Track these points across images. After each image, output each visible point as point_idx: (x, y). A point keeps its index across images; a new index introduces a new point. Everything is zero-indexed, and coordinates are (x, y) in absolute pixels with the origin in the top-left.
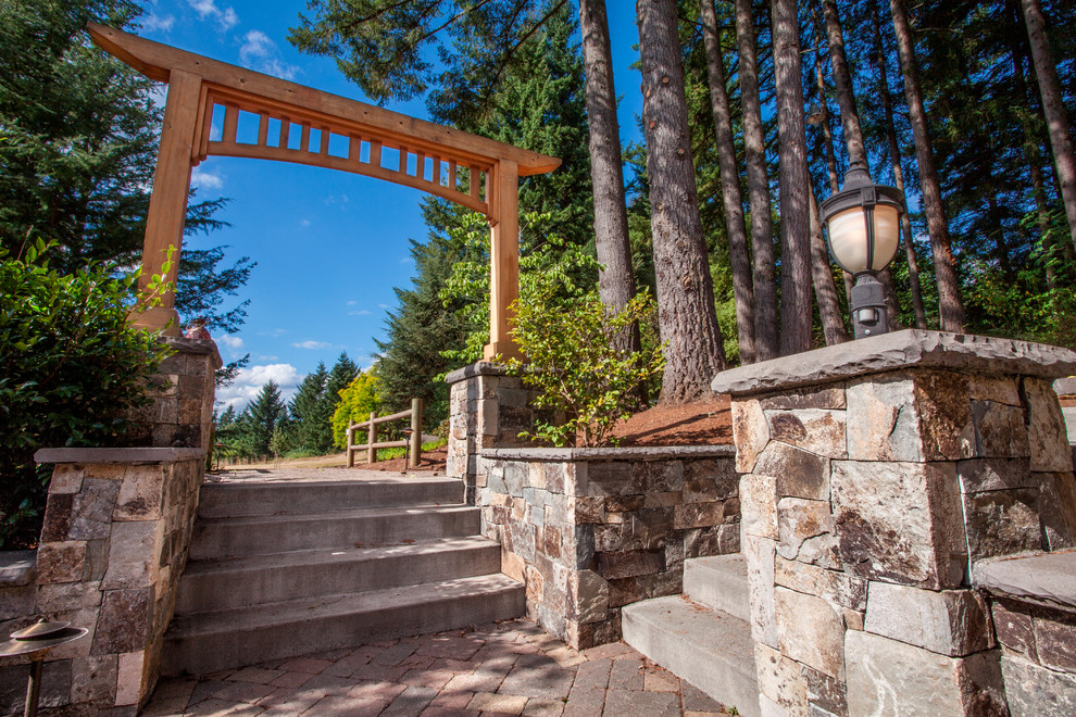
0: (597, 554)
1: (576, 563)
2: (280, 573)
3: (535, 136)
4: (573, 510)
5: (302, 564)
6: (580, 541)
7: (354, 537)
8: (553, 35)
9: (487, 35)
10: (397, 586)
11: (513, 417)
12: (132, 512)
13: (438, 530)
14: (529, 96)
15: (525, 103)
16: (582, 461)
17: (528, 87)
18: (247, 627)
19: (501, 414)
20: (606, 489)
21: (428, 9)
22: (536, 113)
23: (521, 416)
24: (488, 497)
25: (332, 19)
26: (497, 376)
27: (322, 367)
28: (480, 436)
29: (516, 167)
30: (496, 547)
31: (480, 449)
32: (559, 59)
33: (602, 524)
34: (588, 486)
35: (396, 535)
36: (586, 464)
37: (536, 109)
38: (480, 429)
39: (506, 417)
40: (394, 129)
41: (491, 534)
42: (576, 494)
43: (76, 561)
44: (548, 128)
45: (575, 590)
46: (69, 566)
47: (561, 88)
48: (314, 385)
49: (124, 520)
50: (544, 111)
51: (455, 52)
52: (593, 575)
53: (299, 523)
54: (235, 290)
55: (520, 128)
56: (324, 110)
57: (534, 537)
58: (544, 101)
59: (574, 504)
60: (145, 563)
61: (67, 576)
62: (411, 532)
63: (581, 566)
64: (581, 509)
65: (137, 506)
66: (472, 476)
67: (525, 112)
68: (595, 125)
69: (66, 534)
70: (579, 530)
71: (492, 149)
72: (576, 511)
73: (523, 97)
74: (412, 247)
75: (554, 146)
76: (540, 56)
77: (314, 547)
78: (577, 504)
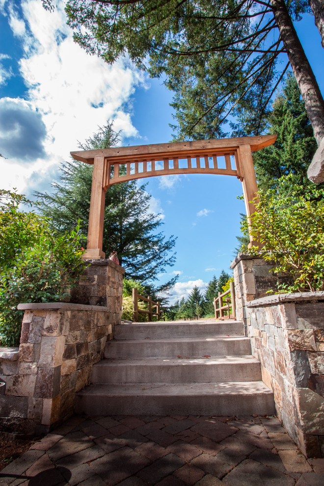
0: (313, 375)
1: (295, 382)
2: (134, 368)
3: (291, 148)
4: (287, 339)
5: (145, 365)
6: (296, 364)
7: (177, 352)
8: (291, 98)
9: (251, 108)
10: (195, 382)
11: (264, 282)
12: (48, 332)
13: (224, 351)
14: (284, 131)
15: (283, 135)
16: (289, 302)
17: (282, 127)
18: (109, 395)
19: (257, 281)
20: (314, 324)
21: (221, 109)
22: (289, 138)
23: (270, 282)
24: (252, 331)
25: (182, 131)
26: (251, 259)
27: (215, 278)
28: (245, 295)
29: (249, 147)
30: (257, 363)
31: (247, 303)
32: (297, 107)
33: (314, 352)
34: (297, 321)
35: (200, 352)
36: (294, 304)
37: (289, 135)
38: (245, 292)
39: (260, 282)
40: (182, 150)
41: (256, 355)
42: (288, 327)
43: (30, 352)
44: (298, 142)
45: (297, 403)
46: (28, 354)
47: (300, 120)
48: (213, 285)
49: (45, 336)
50: (294, 135)
51: (237, 123)
52: (312, 392)
53: (150, 343)
54: (171, 249)
55: (283, 147)
56: (150, 152)
57: (273, 358)
58: (292, 130)
59: (287, 335)
60: (52, 356)
61: (28, 359)
62: (208, 351)
63: (300, 384)
64: (294, 339)
65: (50, 329)
66: (245, 319)
67: (284, 139)
68: (315, 123)
69: (27, 341)
70: (294, 355)
71: (234, 142)
72: (289, 340)
73: (281, 133)
74: (242, 217)
75: (303, 149)
76: (286, 110)
77: (158, 356)
78: (289, 335)
